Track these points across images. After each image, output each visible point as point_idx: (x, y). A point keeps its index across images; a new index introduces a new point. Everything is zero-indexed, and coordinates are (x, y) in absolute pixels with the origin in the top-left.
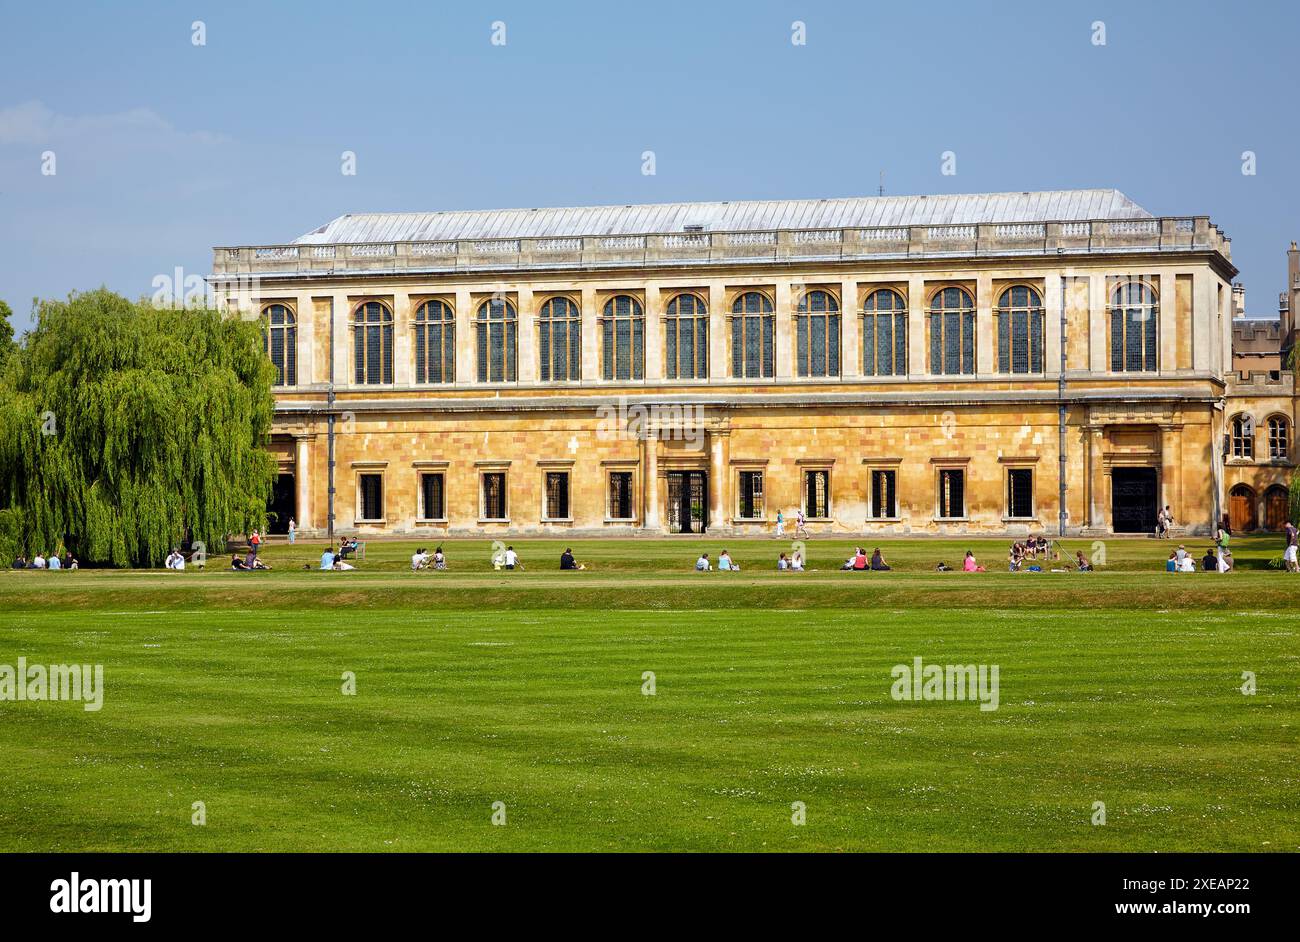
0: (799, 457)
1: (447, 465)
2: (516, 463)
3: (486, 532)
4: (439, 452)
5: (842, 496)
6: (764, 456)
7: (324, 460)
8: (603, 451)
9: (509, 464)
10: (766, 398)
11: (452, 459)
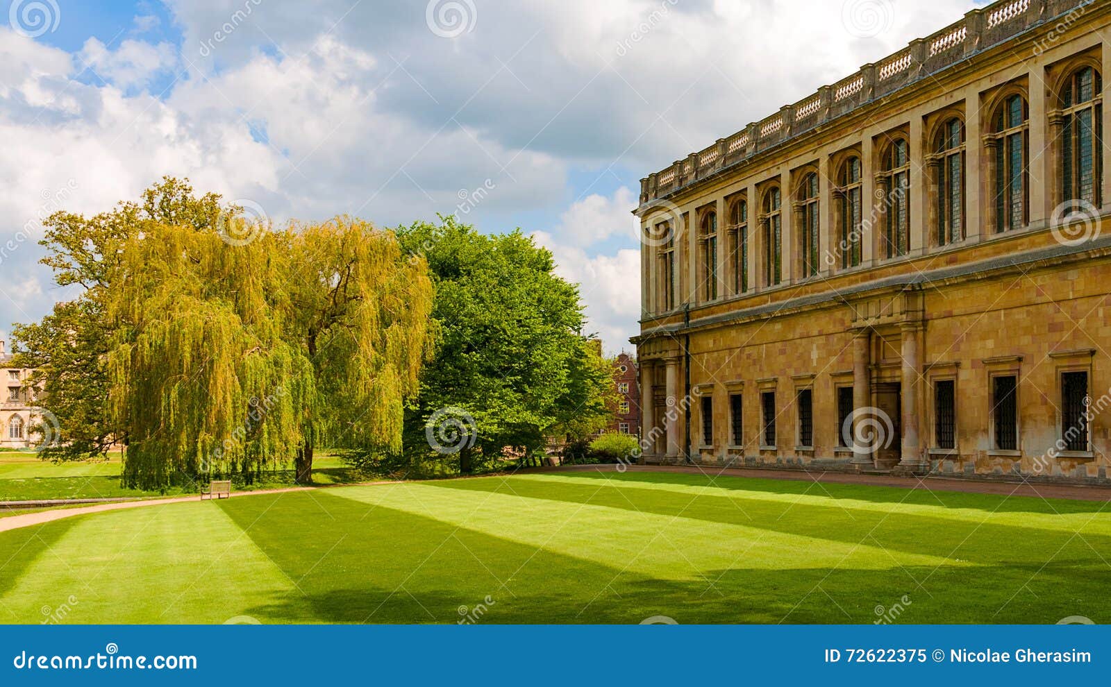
0: (986, 355)
1: (742, 384)
2: (781, 380)
3: (766, 462)
4: (739, 370)
5: (1030, 416)
6: (956, 357)
7: (683, 385)
8: (833, 359)
9: (775, 380)
10: (957, 269)
11: (746, 377)
